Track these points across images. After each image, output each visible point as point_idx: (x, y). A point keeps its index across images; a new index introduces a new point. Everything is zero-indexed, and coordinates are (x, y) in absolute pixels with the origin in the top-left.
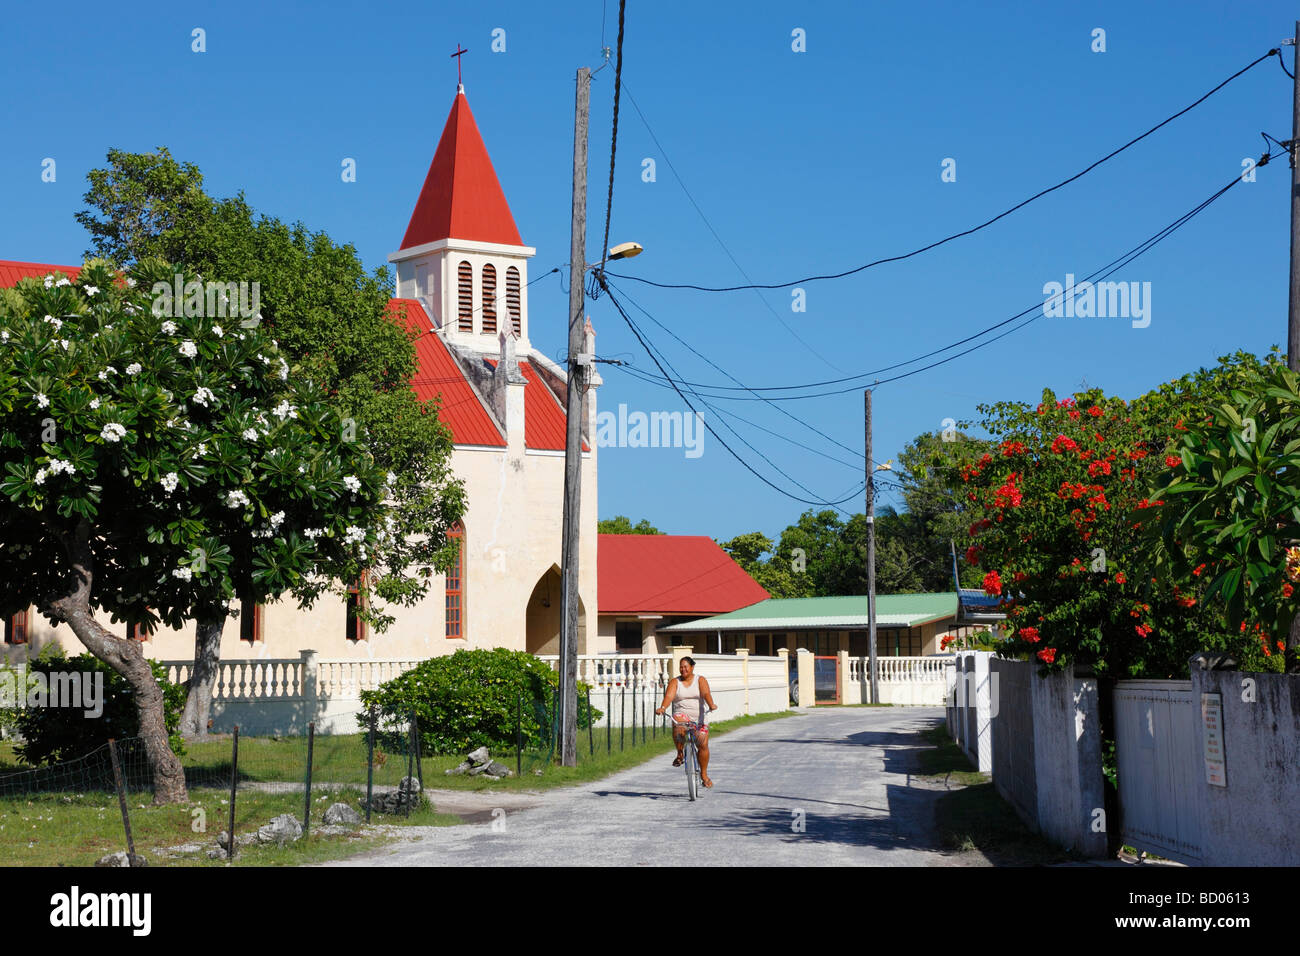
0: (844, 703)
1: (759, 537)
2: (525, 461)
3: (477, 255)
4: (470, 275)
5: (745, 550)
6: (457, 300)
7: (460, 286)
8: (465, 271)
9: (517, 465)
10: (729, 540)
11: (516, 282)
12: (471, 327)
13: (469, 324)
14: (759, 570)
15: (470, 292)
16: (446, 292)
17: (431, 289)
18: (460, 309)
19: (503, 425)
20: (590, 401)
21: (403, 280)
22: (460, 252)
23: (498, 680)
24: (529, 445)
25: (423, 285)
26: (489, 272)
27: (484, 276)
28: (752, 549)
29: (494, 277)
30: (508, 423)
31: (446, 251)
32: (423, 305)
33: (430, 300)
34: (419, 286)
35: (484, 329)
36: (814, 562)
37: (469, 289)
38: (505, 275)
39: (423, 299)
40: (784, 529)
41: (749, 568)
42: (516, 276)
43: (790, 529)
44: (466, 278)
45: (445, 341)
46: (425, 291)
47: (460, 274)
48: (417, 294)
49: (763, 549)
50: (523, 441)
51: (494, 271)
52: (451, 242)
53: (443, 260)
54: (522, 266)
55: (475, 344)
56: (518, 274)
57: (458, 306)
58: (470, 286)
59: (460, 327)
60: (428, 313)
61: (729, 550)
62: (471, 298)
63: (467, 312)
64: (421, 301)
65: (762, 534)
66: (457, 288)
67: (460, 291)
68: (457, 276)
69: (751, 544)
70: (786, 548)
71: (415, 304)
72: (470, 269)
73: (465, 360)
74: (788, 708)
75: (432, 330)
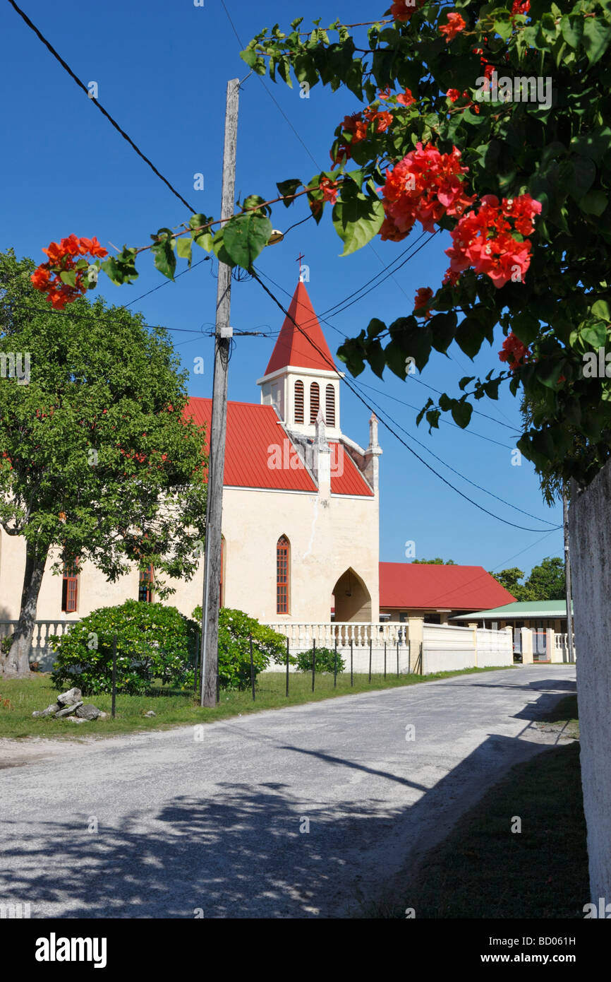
0: (552, 662)
1: (516, 570)
2: (331, 501)
3: (307, 377)
4: (303, 389)
5: (509, 578)
6: (294, 404)
7: (296, 395)
8: (299, 386)
9: (325, 504)
10: (499, 571)
11: (332, 394)
12: (302, 421)
13: (301, 419)
14: (517, 589)
15: (303, 399)
16: (287, 399)
17: (279, 399)
18: (296, 410)
19: (316, 478)
20: (374, 464)
21: (264, 396)
22: (295, 374)
23: (154, 626)
24: (333, 491)
25: (275, 398)
26: (315, 387)
27: (311, 390)
28: (512, 577)
29: (318, 390)
30: (319, 477)
31: (287, 374)
32: (275, 409)
33: (278, 405)
34: (273, 398)
35: (311, 422)
36: (549, 585)
37: (301, 397)
38: (325, 390)
39: (275, 405)
40: (533, 568)
41: (511, 587)
42: (332, 390)
43: (536, 567)
44: (300, 390)
45: (285, 429)
46: (276, 401)
47: (296, 388)
48: (272, 402)
49: (518, 577)
50: (329, 488)
51: (318, 387)
52: (290, 368)
53: (285, 380)
54: (336, 384)
55: (305, 430)
56: (333, 389)
57: (294, 407)
58: (302, 396)
59: (296, 420)
60: (276, 412)
61: (500, 578)
62: (303, 403)
63: (300, 412)
64: (273, 406)
65: (519, 568)
66: (294, 397)
67: (296, 399)
68: (294, 390)
69: (511, 574)
70: (534, 577)
71: (270, 408)
72: (302, 385)
73: (296, 439)
74: (512, 664)
75: (278, 422)
